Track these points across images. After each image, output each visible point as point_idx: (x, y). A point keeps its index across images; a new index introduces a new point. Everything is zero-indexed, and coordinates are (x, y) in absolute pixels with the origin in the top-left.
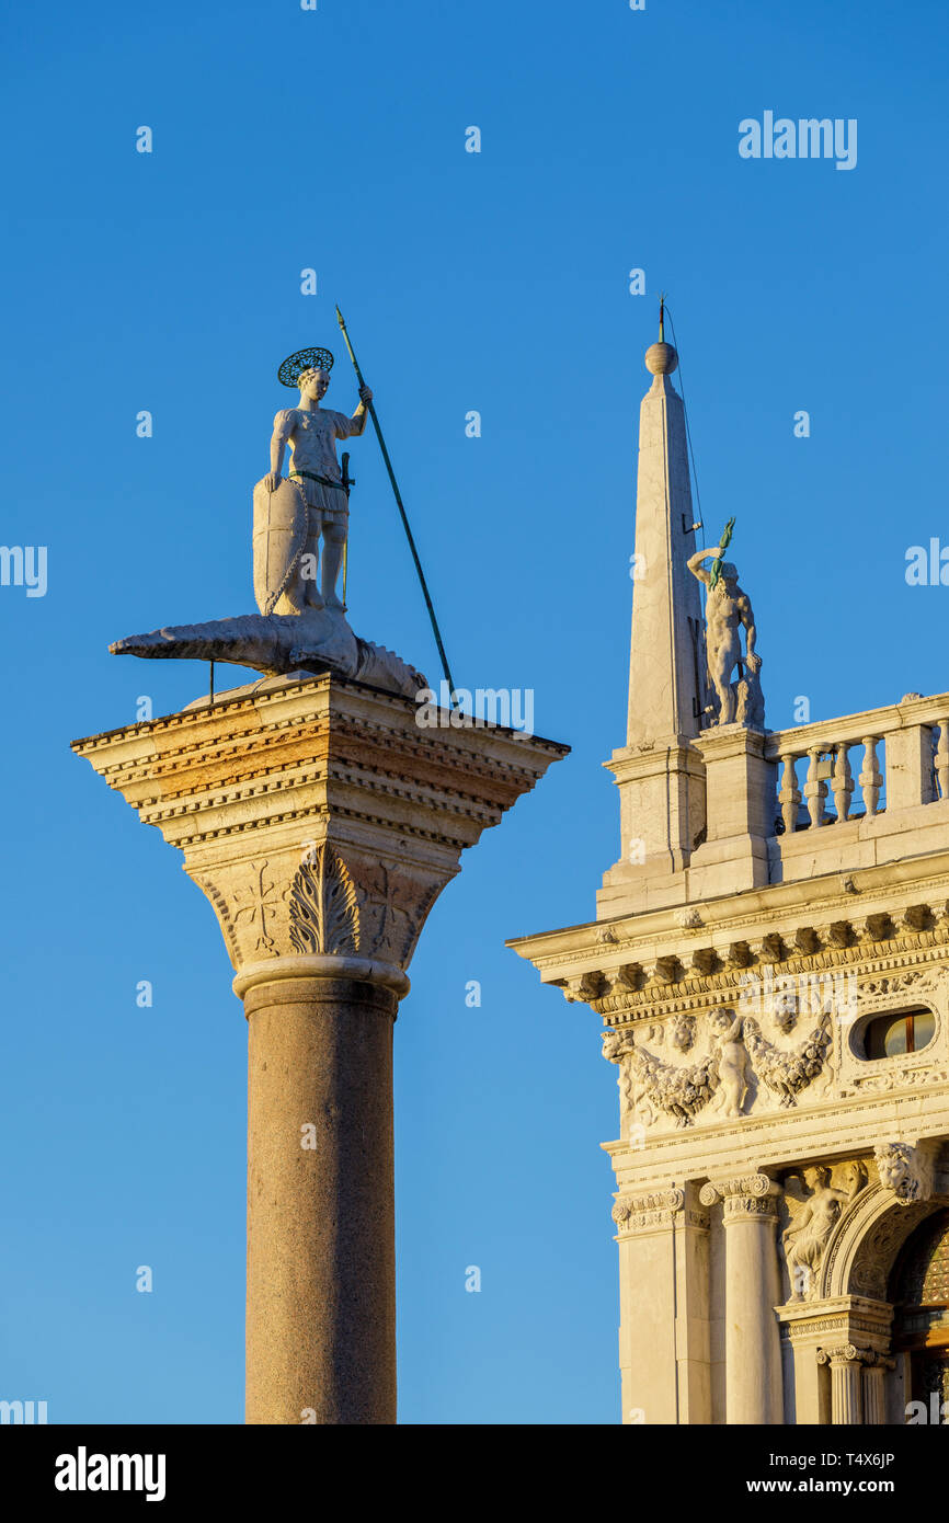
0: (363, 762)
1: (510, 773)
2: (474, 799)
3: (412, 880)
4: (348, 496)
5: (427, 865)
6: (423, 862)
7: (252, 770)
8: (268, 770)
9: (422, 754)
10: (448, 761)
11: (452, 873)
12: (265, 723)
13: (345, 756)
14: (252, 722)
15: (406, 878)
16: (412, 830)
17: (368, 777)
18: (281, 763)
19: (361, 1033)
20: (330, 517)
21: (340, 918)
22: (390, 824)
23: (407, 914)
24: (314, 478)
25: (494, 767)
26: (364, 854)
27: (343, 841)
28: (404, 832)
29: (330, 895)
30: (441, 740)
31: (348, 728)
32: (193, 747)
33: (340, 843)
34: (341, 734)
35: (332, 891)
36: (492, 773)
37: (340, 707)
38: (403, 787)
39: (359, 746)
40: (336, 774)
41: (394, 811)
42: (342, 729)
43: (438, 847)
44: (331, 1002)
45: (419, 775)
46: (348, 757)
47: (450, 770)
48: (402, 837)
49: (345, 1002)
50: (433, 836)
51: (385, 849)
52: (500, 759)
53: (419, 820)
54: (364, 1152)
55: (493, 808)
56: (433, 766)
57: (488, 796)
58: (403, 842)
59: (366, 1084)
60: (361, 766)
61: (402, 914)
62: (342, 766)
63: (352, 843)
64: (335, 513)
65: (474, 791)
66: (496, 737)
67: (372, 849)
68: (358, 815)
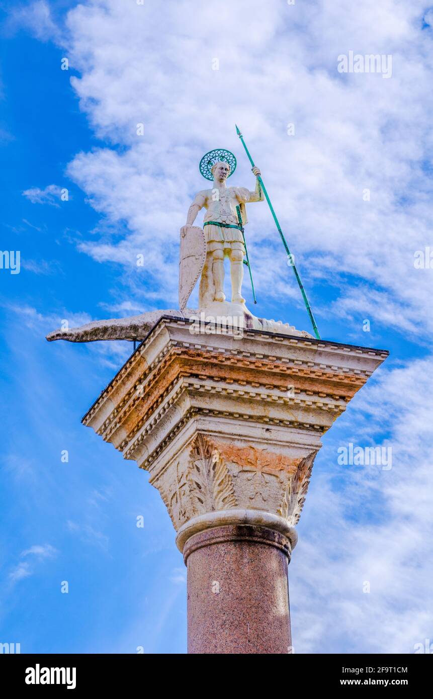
0: (213, 375)
1: (342, 374)
2: (316, 393)
3: (280, 455)
4: (243, 232)
5: (290, 444)
6: (287, 442)
7: (155, 400)
8: (162, 396)
9: (260, 365)
10: (285, 369)
11: (315, 448)
12: (149, 364)
13: (194, 372)
14: (144, 367)
15: (276, 454)
16: (271, 420)
17: (220, 386)
18: (164, 389)
19: (246, 560)
20: (227, 246)
21: (220, 485)
22: (251, 417)
23: (277, 477)
24: (215, 224)
25: (328, 371)
26: (233, 439)
27: (212, 431)
28: (266, 423)
29: (211, 470)
30: (274, 354)
31: (191, 352)
32: (127, 397)
33: (210, 433)
34: (186, 357)
35: (212, 467)
36: (325, 374)
37: (179, 338)
38: (252, 391)
39: (206, 364)
40: (191, 385)
41: (253, 408)
42: (184, 353)
43: (301, 431)
44: (221, 542)
45: (264, 380)
46: (199, 373)
47: (289, 376)
48: (267, 427)
49: (231, 541)
50: (291, 422)
51: (251, 434)
52: (330, 364)
53: (274, 413)
54: (249, 641)
55: (337, 400)
56: (275, 374)
57: (330, 391)
58: (267, 430)
59: (250, 594)
60: (211, 378)
61: (273, 478)
62: (196, 379)
63: (220, 432)
64: (231, 242)
65: (316, 389)
66: (319, 349)
67: (240, 435)
68: (221, 413)
